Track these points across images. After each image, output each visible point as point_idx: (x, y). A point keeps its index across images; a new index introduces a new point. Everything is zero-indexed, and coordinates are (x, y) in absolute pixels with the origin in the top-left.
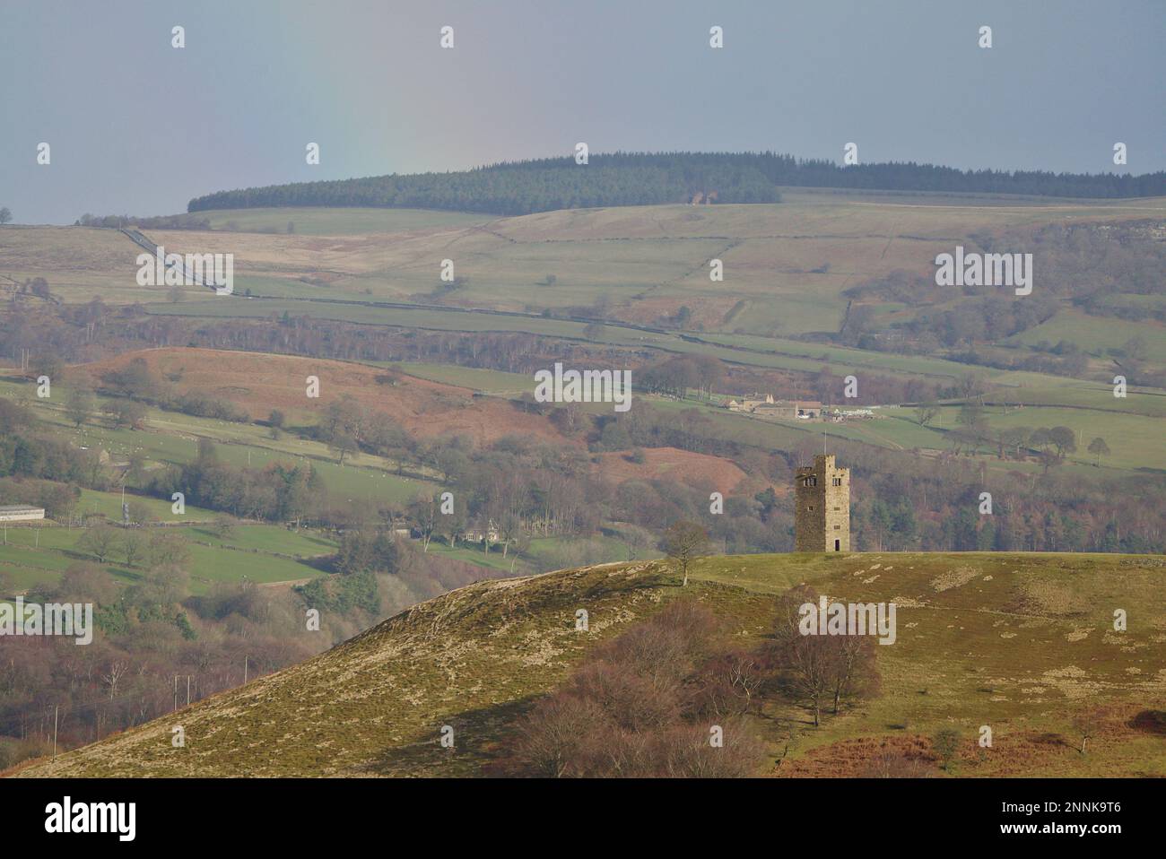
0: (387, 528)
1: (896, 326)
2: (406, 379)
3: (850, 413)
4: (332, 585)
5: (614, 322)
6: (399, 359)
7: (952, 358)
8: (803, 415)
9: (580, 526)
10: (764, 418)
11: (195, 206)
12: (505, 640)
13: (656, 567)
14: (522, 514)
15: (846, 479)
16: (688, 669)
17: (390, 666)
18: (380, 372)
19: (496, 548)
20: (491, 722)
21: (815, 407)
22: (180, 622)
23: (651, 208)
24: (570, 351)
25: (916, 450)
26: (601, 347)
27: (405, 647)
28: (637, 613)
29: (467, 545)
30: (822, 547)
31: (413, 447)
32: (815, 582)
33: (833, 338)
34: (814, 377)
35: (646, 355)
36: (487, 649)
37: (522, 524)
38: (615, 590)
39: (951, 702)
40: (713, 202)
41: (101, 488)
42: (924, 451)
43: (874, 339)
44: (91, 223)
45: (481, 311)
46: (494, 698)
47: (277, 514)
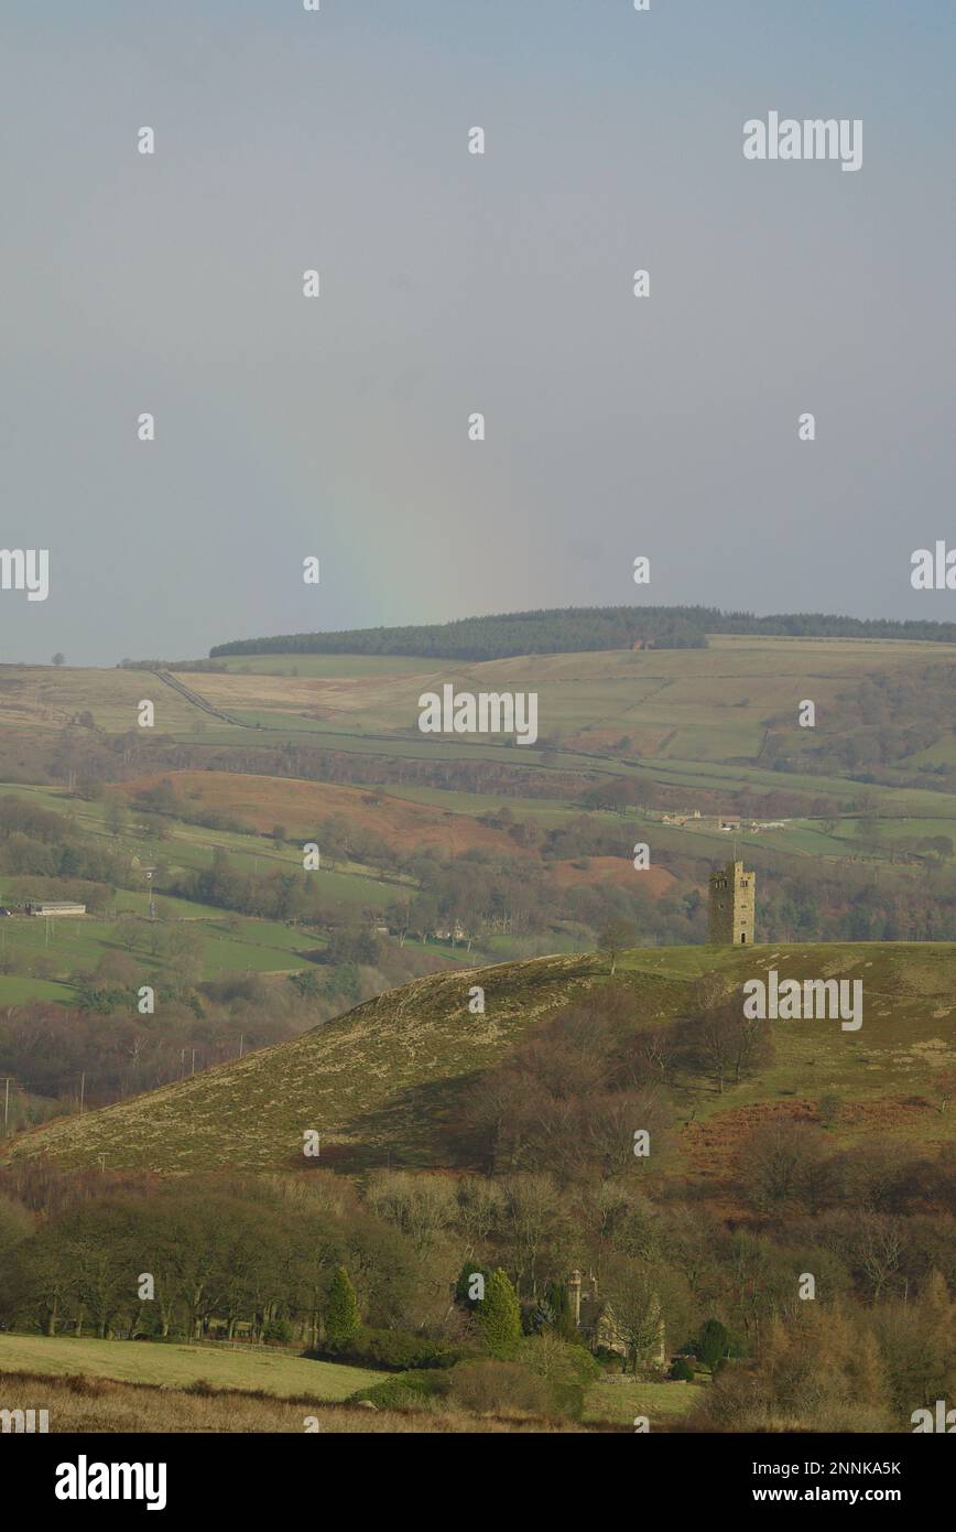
0: (370, 926)
1: (805, 751)
2: (388, 799)
3: (765, 825)
4: (322, 973)
5: (565, 750)
6: (383, 783)
7: (852, 778)
8: (725, 827)
9: (533, 925)
10: (692, 830)
11: (215, 652)
12: (458, 1022)
13: (588, 959)
14: (484, 914)
15: (752, 882)
16: (612, 1046)
17: (361, 1045)
18: (368, 794)
19: (462, 944)
20: (444, 1093)
21: (736, 821)
22: (194, 1004)
23: (597, 653)
24: (528, 775)
25: (821, 856)
26: (553, 772)
27: (374, 1028)
28: (571, 999)
29: (437, 941)
30: (730, 938)
31: (393, 857)
32: (723, 970)
33: (753, 761)
34: (735, 795)
35: (593, 778)
36: (442, 1030)
37: (484, 923)
38: (553, 979)
39: (834, 1071)
40: (651, 647)
41: (132, 889)
42: (827, 857)
43: (786, 762)
44: (129, 666)
45: (452, 742)
46: (447, 1072)
47: (279, 913)
